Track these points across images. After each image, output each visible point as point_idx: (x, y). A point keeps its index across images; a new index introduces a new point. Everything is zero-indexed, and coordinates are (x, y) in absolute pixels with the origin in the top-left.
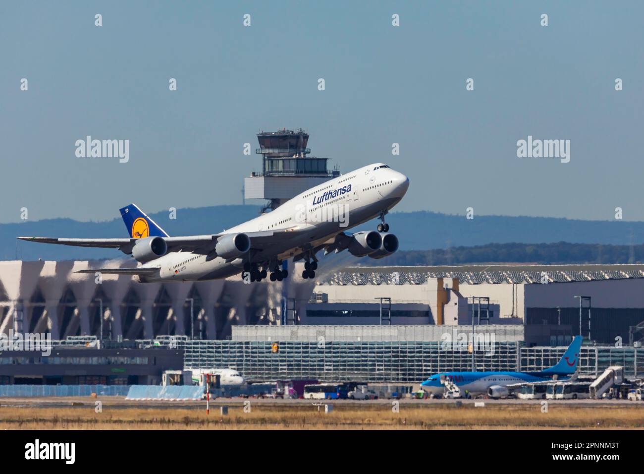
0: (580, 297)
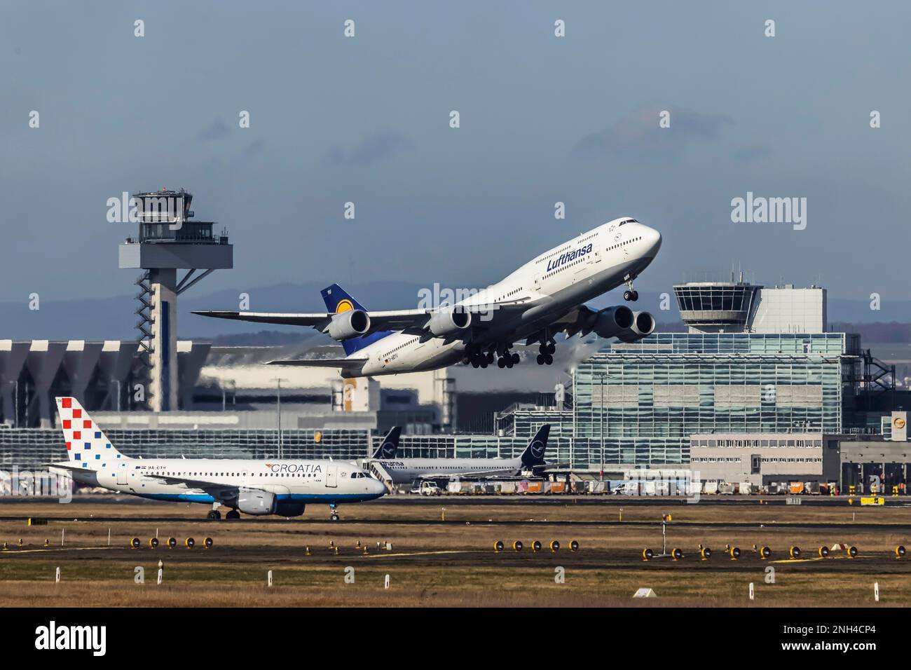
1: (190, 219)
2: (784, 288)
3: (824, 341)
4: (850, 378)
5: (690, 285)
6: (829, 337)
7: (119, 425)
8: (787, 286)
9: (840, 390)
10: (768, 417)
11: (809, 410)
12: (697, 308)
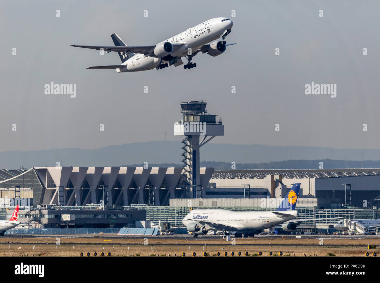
0: (345, 184)
1: (206, 114)
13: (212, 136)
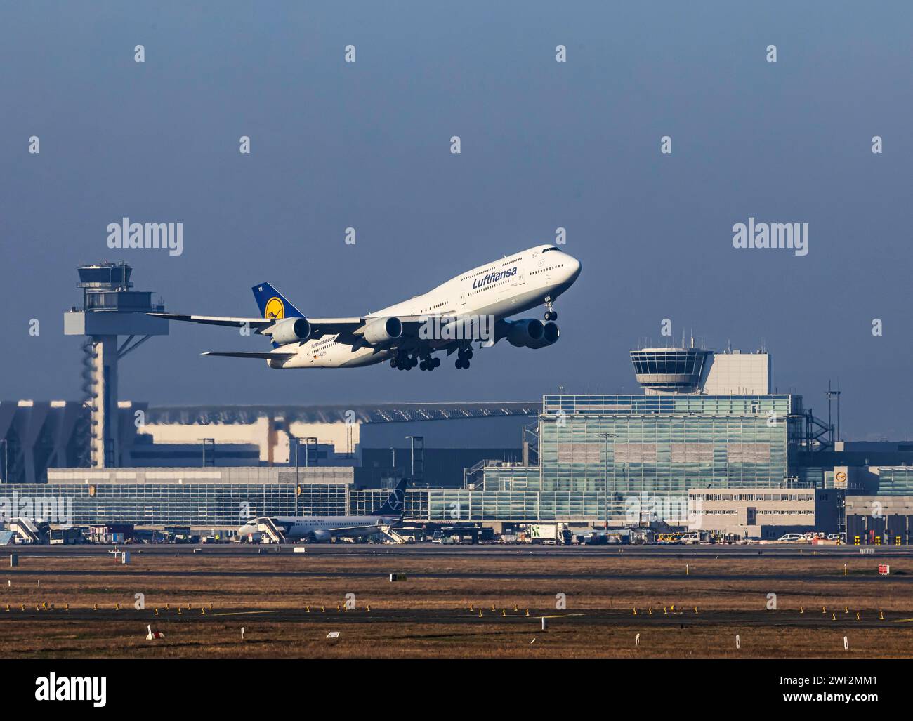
0: (412, 437)
1: (130, 289)
2: (732, 353)
3: (771, 402)
4: (793, 436)
5: (645, 350)
6: (776, 398)
7: (109, 480)
8: (734, 351)
9: (786, 446)
10: (720, 471)
11: (758, 465)
12: (653, 371)
13: (144, 336)
